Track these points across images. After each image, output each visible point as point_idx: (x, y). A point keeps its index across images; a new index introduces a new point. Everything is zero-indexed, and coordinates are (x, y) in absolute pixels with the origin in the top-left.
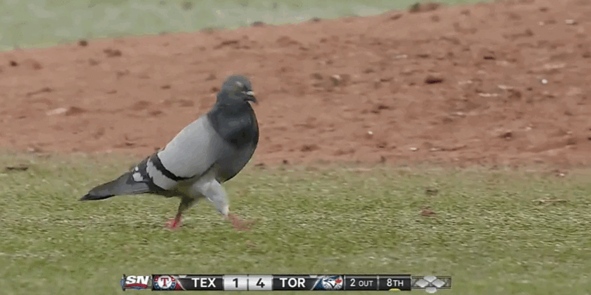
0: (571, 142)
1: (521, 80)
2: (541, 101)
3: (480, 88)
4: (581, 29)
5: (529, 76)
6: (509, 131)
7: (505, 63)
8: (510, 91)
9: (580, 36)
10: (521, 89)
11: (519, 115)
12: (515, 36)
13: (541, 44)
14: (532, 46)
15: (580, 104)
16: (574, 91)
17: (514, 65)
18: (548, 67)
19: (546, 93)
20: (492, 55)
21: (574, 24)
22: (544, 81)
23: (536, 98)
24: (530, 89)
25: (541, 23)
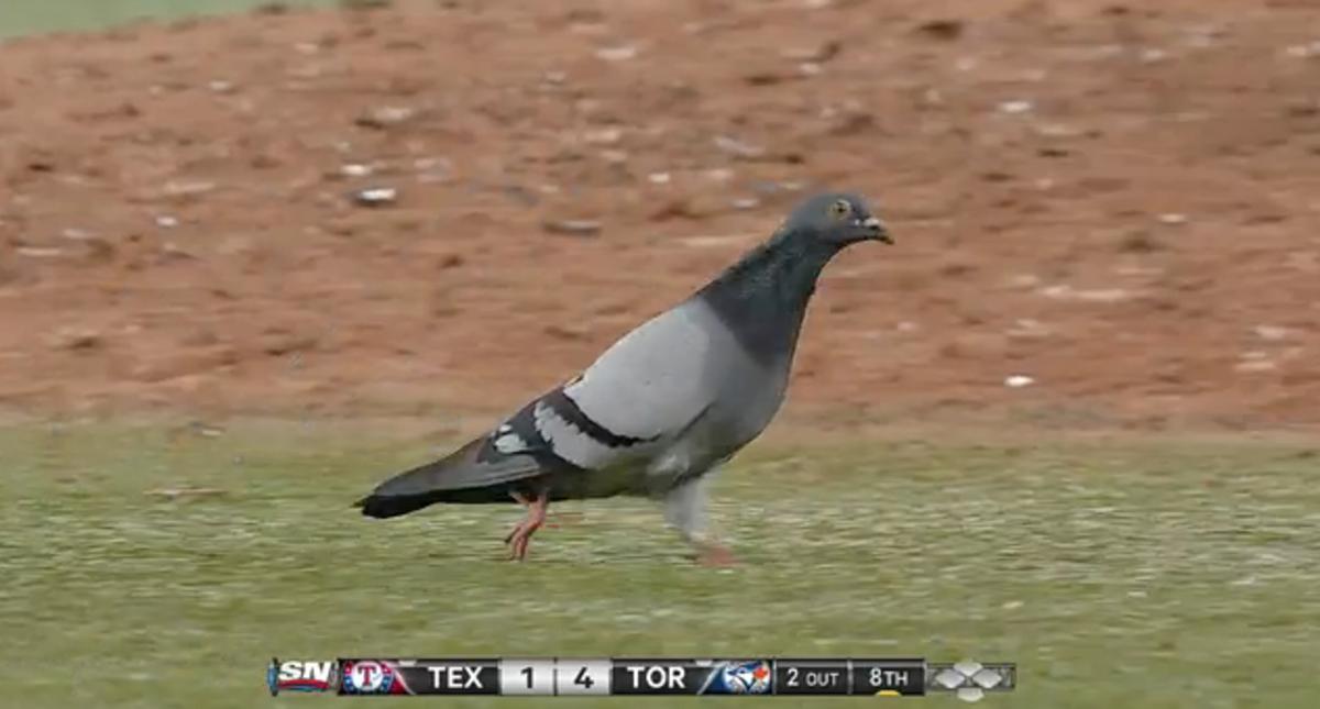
0: (229, 359)
1: (113, 217)
2: (159, 264)
3: (23, 236)
4: (245, 104)
5: (132, 208)
6: (88, 333)
7: (74, 180)
8: (91, 242)
9: (244, 119)
10: (114, 238)
11: (112, 296)
12: (98, 117)
13: (159, 136)
14: (135, 140)
15: (248, 272)
16: (235, 243)
17: (96, 183)
18: (174, 188)
19: (170, 247)
20: (43, 161)
21: (230, 92)
22: (168, 221)
23: (151, 258)
24: (135, 239)
25: (155, 90)
